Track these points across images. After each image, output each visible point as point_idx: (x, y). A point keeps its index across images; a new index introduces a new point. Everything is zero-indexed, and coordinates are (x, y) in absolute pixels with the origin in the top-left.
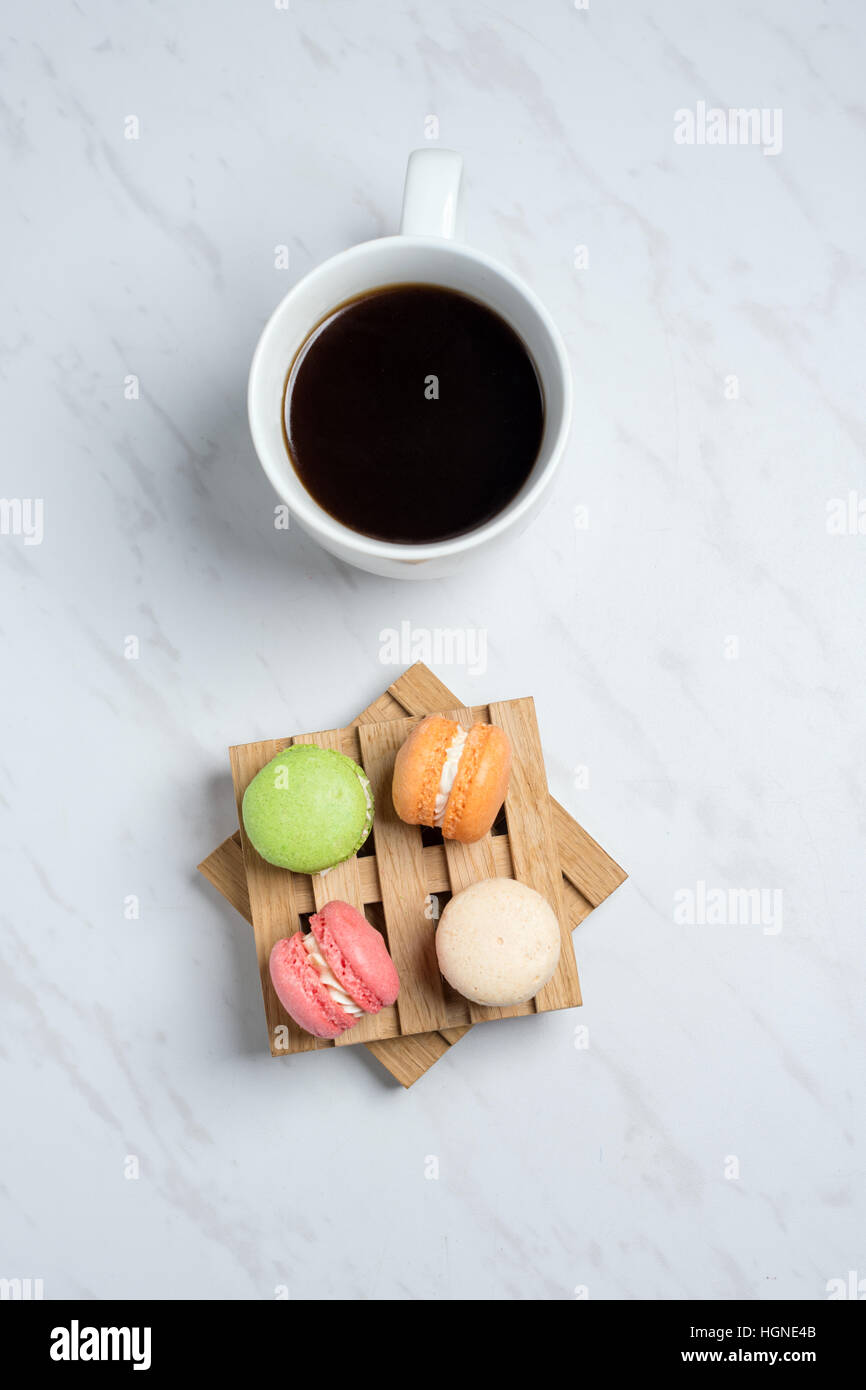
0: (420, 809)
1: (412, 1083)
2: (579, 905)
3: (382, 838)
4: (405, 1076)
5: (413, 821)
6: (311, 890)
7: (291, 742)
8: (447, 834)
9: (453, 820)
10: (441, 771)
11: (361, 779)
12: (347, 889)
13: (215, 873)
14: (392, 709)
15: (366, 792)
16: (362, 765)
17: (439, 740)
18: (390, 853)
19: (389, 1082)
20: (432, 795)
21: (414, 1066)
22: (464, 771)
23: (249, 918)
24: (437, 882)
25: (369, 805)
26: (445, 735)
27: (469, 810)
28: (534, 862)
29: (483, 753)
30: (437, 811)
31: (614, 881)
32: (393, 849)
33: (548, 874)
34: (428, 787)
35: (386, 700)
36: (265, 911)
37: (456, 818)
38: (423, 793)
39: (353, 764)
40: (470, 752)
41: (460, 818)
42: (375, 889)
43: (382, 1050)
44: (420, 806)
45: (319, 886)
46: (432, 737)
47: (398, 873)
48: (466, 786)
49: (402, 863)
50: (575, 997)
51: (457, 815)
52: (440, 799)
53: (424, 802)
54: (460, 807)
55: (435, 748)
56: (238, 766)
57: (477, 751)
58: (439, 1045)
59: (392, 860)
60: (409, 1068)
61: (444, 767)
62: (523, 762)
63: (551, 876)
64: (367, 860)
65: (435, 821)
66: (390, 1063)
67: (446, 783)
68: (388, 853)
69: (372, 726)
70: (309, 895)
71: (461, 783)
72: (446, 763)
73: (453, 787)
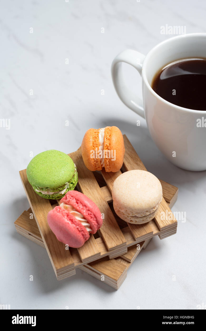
4: (114, 276)
10: (98, 136)
20: (97, 146)
24: (108, 197)
27: (112, 145)
31: (173, 190)
34: (95, 143)
38: (93, 146)
41: (110, 149)
48: (109, 137)
52: (100, 147)
54: (109, 145)
55: (94, 132)
56: (23, 176)
59: (89, 191)
60: (115, 273)
66: (107, 272)
67: (101, 140)
71: (107, 136)
72: (99, 134)
73: (104, 139)
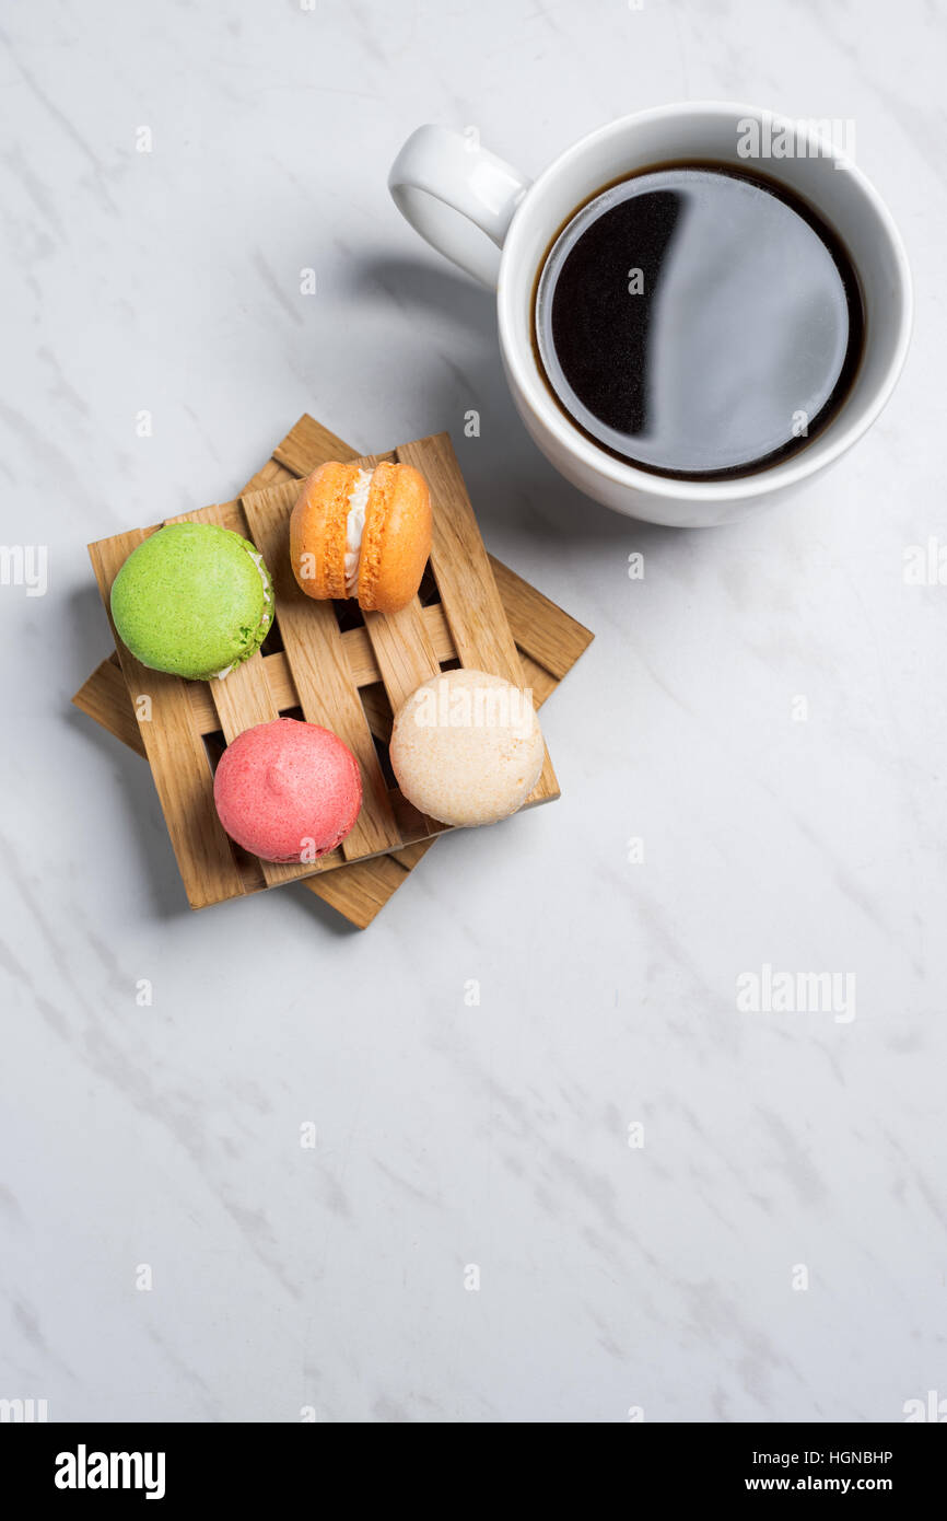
0: (328, 576)
1: (369, 922)
2: (541, 678)
3: (289, 629)
4: (358, 914)
5: (320, 593)
6: (211, 703)
7: (162, 526)
8: (366, 604)
9: (369, 582)
10: (345, 523)
11: (252, 554)
12: (255, 696)
13: (94, 704)
14: (282, 475)
15: (260, 570)
16: (250, 538)
17: (337, 487)
18: (301, 644)
19: (340, 926)
20: (338, 555)
21: (368, 901)
22: (372, 518)
23: (142, 752)
24: (364, 672)
25: (266, 584)
26: (345, 481)
27: (386, 566)
28: (477, 630)
29: (394, 493)
30: (348, 575)
31: (578, 643)
32: (304, 639)
33: (496, 641)
34: (333, 545)
35: (273, 468)
36: (159, 736)
37: (373, 579)
38: (327, 554)
39: (240, 539)
40: (377, 496)
41: (377, 577)
42: (289, 692)
43: (323, 884)
44: (326, 572)
45: (219, 694)
46: (329, 484)
47: (314, 666)
48: (379, 536)
49: (317, 653)
50: (549, 784)
51: (374, 574)
52: (349, 559)
53: (331, 565)
54: (375, 563)
55: (335, 497)
56: (102, 566)
57: (386, 492)
58: (394, 872)
59: (305, 652)
60: (362, 904)
61: (349, 517)
62: (447, 511)
63: (500, 643)
64: (274, 658)
65: (348, 590)
66: (338, 900)
67: (353, 536)
68: (298, 645)
69: (257, 494)
70: (209, 710)
71: (371, 533)
72: (351, 513)
73: (362, 541)
